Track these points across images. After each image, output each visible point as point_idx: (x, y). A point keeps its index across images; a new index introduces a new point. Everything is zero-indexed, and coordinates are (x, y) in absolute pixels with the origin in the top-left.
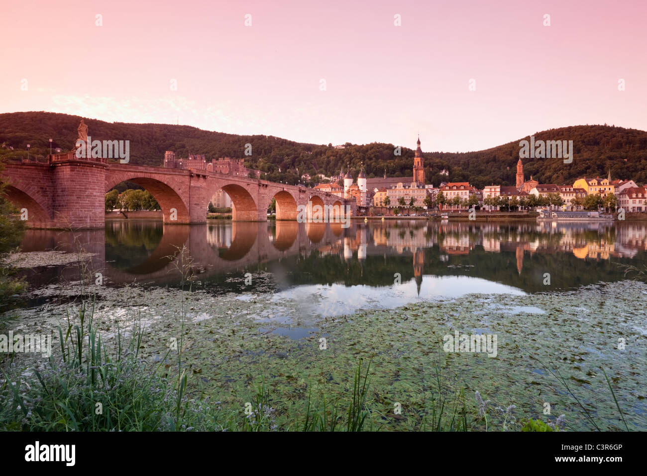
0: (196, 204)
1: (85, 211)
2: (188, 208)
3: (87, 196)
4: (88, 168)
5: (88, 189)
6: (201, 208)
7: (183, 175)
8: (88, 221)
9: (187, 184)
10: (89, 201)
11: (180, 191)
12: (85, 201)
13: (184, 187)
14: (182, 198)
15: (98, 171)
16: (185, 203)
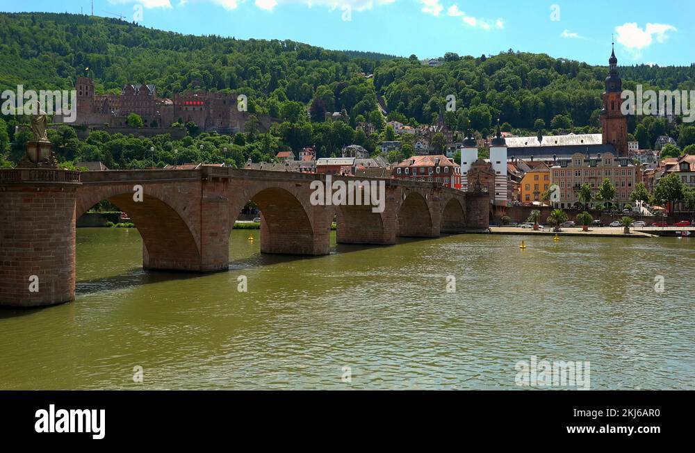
0: (212, 234)
1: (48, 272)
2: (198, 243)
3: (51, 244)
4: (54, 193)
5: (51, 232)
6: (221, 240)
7: (190, 181)
8: (53, 291)
9: (196, 196)
10: (54, 254)
11: (186, 211)
12: (47, 254)
13: (191, 203)
14: (189, 223)
15: (67, 196)
16: (194, 234)
